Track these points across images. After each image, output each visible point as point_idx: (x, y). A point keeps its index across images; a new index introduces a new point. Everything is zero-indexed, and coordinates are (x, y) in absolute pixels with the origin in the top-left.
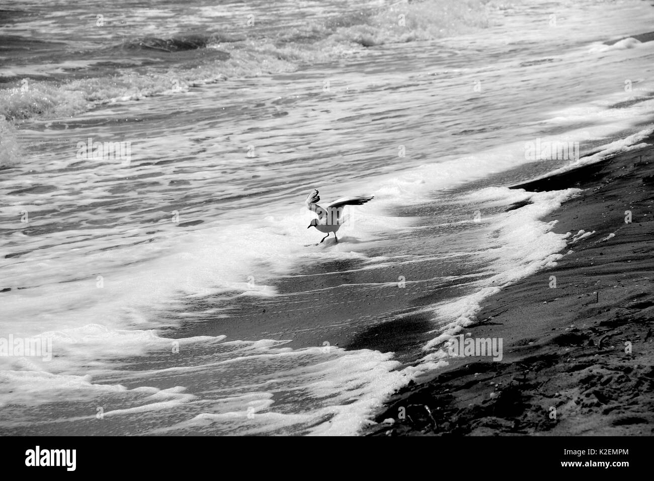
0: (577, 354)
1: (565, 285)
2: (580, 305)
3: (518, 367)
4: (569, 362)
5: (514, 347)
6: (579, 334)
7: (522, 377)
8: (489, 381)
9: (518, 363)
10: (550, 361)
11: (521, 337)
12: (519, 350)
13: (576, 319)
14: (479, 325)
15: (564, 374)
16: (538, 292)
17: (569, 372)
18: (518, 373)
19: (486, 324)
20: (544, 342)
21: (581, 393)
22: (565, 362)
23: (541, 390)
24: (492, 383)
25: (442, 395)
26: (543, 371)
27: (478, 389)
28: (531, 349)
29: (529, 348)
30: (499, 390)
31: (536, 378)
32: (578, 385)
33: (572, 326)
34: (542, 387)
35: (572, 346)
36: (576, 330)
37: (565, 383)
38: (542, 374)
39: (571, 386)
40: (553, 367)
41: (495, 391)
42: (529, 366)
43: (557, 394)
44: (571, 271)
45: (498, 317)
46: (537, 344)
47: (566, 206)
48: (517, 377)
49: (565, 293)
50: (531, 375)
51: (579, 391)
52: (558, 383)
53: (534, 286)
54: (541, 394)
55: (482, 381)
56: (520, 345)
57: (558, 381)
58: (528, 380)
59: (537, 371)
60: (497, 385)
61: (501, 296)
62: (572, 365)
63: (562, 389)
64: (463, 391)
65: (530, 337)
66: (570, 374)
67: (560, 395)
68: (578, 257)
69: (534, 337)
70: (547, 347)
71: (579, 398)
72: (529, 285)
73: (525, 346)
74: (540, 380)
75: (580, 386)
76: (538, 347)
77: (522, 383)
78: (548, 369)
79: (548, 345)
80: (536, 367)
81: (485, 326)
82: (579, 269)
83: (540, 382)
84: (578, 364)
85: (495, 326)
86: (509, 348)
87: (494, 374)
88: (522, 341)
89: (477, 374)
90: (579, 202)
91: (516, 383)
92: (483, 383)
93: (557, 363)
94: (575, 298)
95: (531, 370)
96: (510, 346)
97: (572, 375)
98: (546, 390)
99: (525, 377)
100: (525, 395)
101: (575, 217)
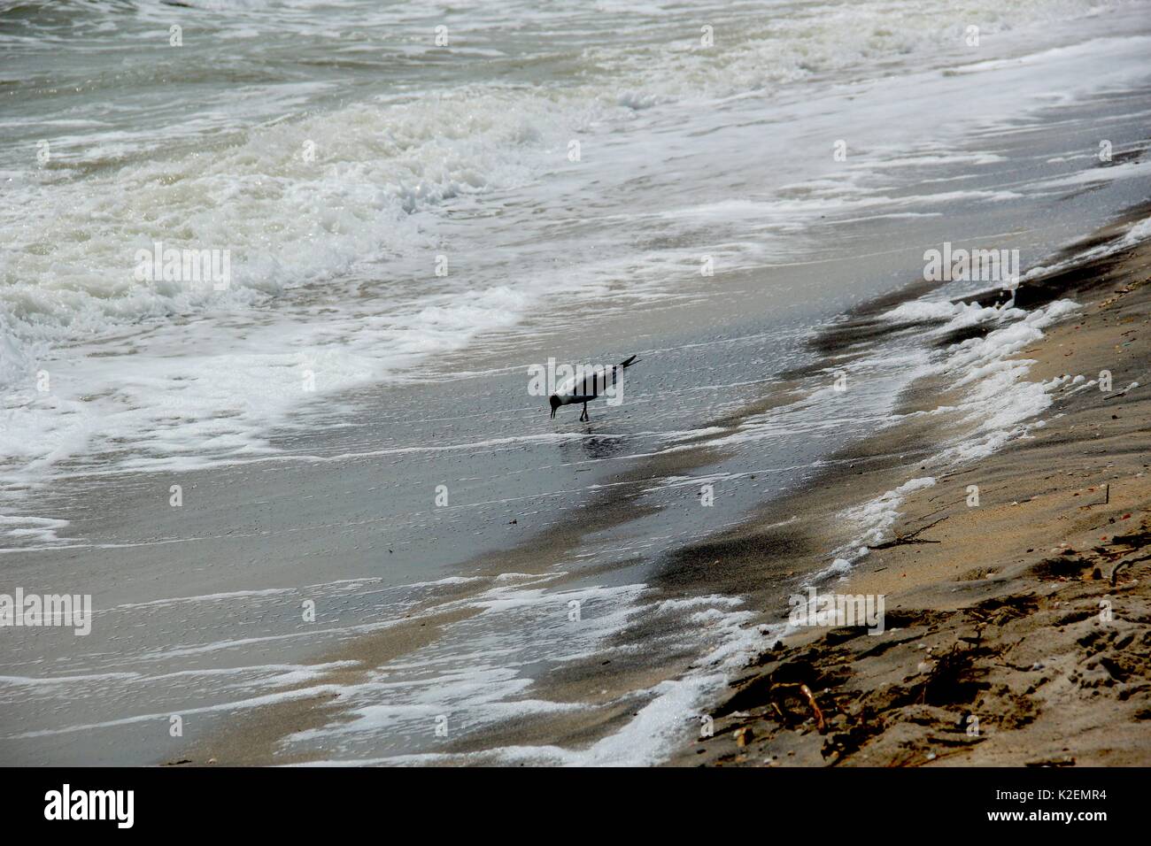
0: (1072, 595)
1: (1049, 474)
2: (1076, 508)
3: (967, 617)
4: (1058, 608)
5: (960, 583)
6: (1075, 558)
7: (975, 635)
8: (916, 641)
9: (966, 611)
10: (1023, 605)
11: (973, 565)
12: (968, 588)
13: (1069, 533)
14: (898, 544)
15: (1048, 628)
16: (1003, 484)
17: (1057, 626)
18: (967, 628)
19: (910, 543)
20: (1012, 574)
21: (1079, 663)
22: (1052, 608)
23: (1008, 658)
24: (920, 646)
25: (833, 668)
26: (1012, 624)
27: (896, 657)
28: (988, 586)
29: (986, 585)
30: (934, 657)
31: (999, 637)
32: (1073, 649)
33: (1063, 545)
34: (1010, 653)
35: (1062, 581)
36: (1070, 552)
37: (1051, 645)
38: (1010, 629)
39: (1062, 651)
40: (1028, 617)
41: (926, 660)
42: (986, 615)
43: (1036, 665)
44: (1060, 448)
45: (931, 529)
46: (1000, 576)
47: (1051, 333)
48: (965, 636)
49: (1051, 486)
50: (990, 632)
51: (1076, 660)
52: (1039, 645)
53: (996, 475)
54: (1008, 665)
55: (903, 642)
56: (970, 578)
57: (1039, 641)
58: (983, 640)
59: (1001, 623)
60: (929, 650)
61: (936, 493)
62: (1063, 613)
63: (1045, 656)
64: (870, 659)
65: (989, 565)
66: (1060, 628)
67: (1042, 667)
68: (1073, 423)
69: (994, 564)
70: (1019, 582)
71: (1075, 672)
72: (986, 472)
73: (980, 581)
74: (1006, 640)
75: (1077, 650)
76: (1002, 582)
77: (974, 646)
78: (1020, 621)
79: (1019, 578)
80: (999, 618)
81: (908, 546)
82: (1074, 444)
83: (1006, 643)
84: (1073, 611)
85: (927, 545)
86: (950, 584)
87: (925, 630)
88: (974, 571)
89: (894, 629)
90: (1074, 326)
91: (964, 646)
92: (906, 645)
93: (1036, 609)
94: (1068, 496)
95: (990, 622)
96: (953, 581)
97: (1062, 631)
98: (1018, 658)
99: (980, 635)
100: (980, 667)
101: (1067, 352)
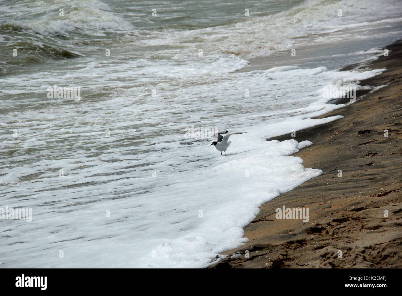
0: (319, 239)
1: (311, 197)
2: (320, 209)
3: (282, 247)
4: (314, 244)
5: (280, 235)
6: (320, 227)
7: (285, 253)
8: (265, 255)
9: (283, 245)
10: (302, 243)
11: (284, 229)
12: (283, 237)
13: (318, 218)
14: (259, 221)
15: (310, 251)
16: (295, 200)
17: (313, 250)
18: (282, 251)
19: (263, 221)
20: (298, 232)
21: (321, 264)
22: (311, 244)
23: (297, 261)
24: (266, 257)
25: (236, 265)
26: (298, 249)
27: (258, 261)
28: (290, 236)
29: (290, 235)
30: (271, 261)
31: (293, 254)
32: (319, 259)
33: (315, 222)
34: (298, 260)
35: (315, 234)
36: (318, 225)
37: (311, 257)
38: (297, 251)
39: (315, 259)
40: (304, 247)
41: (268, 262)
42: (289, 246)
43: (306, 264)
44: (315, 188)
45: (270, 216)
46: (294, 233)
47: (312, 148)
48: (282, 254)
49: (311, 201)
50: (290, 252)
51: (320, 262)
52: (308, 257)
53: (293, 197)
54: (297, 264)
55: (261, 255)
56: (284, 233)
57: (307, 256)
58: (288, 255)
59: (295, 249)
60: (270, 258)
61: (272, 203)
62: (316, 246)
63: (309, 261)
64: (249, 261)
65: (290, 229)
66: (314, 251)
67: (308, 265)
68: (319, 180)
69: (292, 228)
70: (300, 235)
71: (320, 266)
72: (289, 196)
73: (287, 234)
74: (296, 255)
76: (295, 235)
77: (285, 257)
78: (301, 249)
79: (301, 233)
80: (294, 247)
81: (262, 222)
82: (319, 187)
83: (296, 256)
84: (319, 245)
85: (269, 221)
86: (276, 235)
87: (268, 251)
88: (285, 231)
89: (257, 251)
90: (319, 146)
91: (281, 257)
92: (261, 257)
93: (306, 244)
94: (317, 205)
95: (291, 249)
96: (278, 234)
97: (315, 252)
98: (300, 261)
99: (287, 253)
100: (287, 264)
101: (317, 155)
